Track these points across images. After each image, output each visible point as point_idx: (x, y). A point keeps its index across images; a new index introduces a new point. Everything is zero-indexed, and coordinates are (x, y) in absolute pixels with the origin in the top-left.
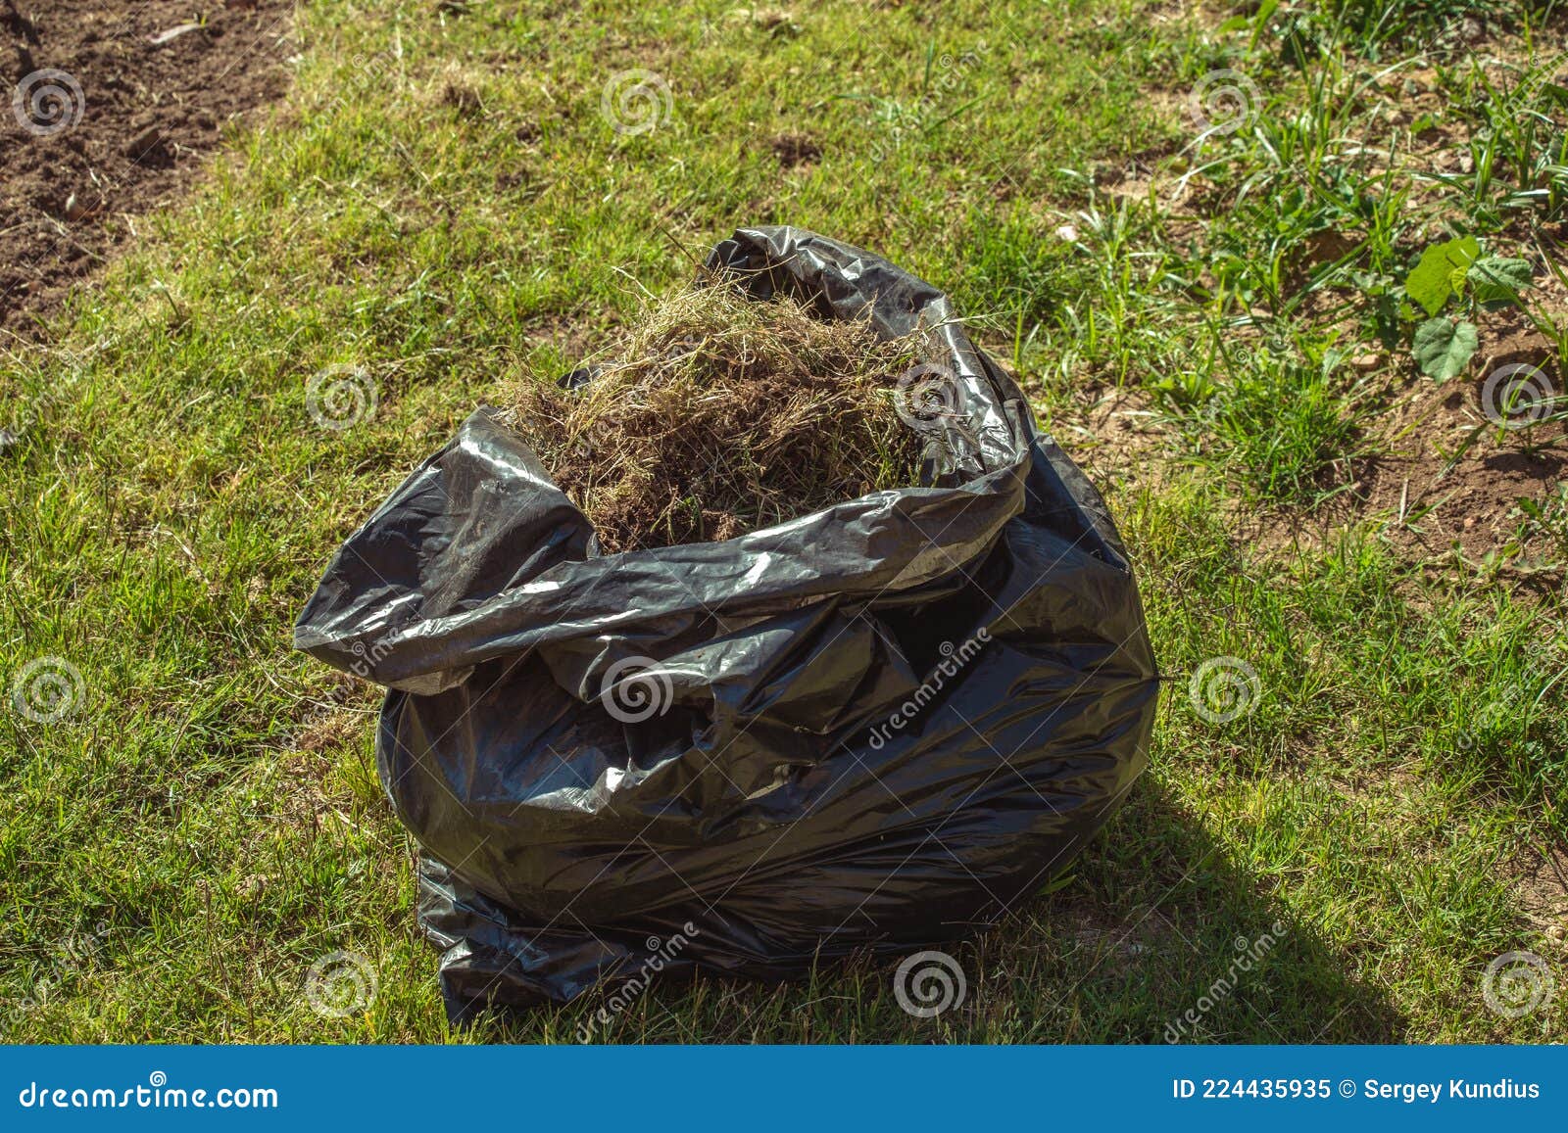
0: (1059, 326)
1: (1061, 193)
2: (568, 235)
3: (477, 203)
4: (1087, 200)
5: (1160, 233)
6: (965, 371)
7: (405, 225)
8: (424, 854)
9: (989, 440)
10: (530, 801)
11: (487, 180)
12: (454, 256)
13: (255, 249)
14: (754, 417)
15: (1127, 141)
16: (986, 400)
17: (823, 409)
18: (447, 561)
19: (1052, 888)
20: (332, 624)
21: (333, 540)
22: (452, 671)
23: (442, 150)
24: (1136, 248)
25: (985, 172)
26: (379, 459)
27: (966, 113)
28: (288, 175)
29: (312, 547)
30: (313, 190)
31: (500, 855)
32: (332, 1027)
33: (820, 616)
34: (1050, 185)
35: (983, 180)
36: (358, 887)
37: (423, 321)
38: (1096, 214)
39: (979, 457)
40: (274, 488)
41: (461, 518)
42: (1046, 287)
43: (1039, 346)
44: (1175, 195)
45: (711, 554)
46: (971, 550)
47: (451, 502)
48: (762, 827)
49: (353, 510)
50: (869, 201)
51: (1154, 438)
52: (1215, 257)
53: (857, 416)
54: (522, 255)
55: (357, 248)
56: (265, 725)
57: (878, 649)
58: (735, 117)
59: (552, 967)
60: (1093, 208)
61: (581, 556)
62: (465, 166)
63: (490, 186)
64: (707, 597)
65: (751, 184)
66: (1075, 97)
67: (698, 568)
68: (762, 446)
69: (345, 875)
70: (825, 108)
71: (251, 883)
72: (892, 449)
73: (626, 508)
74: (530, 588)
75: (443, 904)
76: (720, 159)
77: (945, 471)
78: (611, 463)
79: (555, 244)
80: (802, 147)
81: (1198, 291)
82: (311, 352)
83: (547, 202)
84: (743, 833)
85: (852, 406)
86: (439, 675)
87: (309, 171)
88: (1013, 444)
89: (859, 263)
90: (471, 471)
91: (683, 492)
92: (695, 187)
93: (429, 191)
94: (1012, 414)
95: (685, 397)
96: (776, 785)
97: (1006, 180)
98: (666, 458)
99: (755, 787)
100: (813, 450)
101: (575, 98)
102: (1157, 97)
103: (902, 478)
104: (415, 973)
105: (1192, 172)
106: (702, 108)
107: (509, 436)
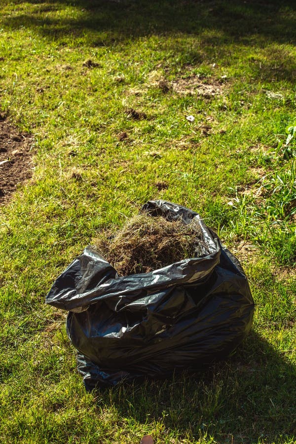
0: (229, 226)
1: (229, 194)
2: (105, 209)
3: (82, 202)
4: (235, 196)
5: (254, 203)
6: (204, 231)
7: (64, 207)
8: (78, 354)
9: (211, 247)
10: (104, 337)
11: (84, 196)
12: (77, 215)
13: (27, 215)
14: (154, 244)
15: (245, 180)
16: (209, 238)
17: (170, 241)
18: (82, 282)
19: (231, 355)
20: (54, 298)
21: (51, 283)
22: (84, 307)
23: (73, 189)
24: (248, 207)
25: (209, 189)
26: (62, 264)
27: (204, 175)
28: (34, 197)
29: (46, 285)
30: (40, 200)
31: (97, 350)
32: (58, 394)
33: (172, 289)
34: (226, 192)
35: (209, 192)
36: (62, 363)
37: (70, 230)
38: (237, 199)
39: (208, 251)
40: (36, 272)
41: (84, 271)
42: (225, 217)
43: (224, 232)
44: (257, 194)
45: (145, 276)
46: (207, 272)
47: (82, 268)
48: (160, 341)
49: (56, 276)
50: (181, 198)
51: (254, 252)
52: (268, 208)
53: (179, 243)
54: (94, 214)
55: (52, 214)
56: (37, 327)
57: (186, 297)
58: (146, 178)
59: (110, 378)
60: (237, 197)
61: (114, 278)
62: (78, 193)
63: (85, 198)
64: (145, 286)
65: (151, 195)
66: (232, 170)
67: (142, 279)
68: (156, 251)
69: (59, 360)
70: (168, 175)
71: (36, 363)
72: (187, 250)
73: (124, 267)
74: (102, 286)
75: (83, 365)
76: (143, 189)
77: (200, 255)
78: (120, 256)
79: (102, 211)
80: (163, 185)
81: (264, 216)
82: (43, 239)
83: (100, 201)
84: (155, 342)
85: (177, 241)
86: (81, 308)
87: (39, 195)
88: (216, 248)
89: (178, 208)
90: (86, 260)
91: (138, 263)
92: (137, 196)
93: (70, 199)
94: (216, 241)
95: (137, 240)
96: (163, 330)
97: (215, 191)
98: (133, 254)
99: (158, 331)
100: (169, 251)
101: (105, 175)
102: (252, 169)
103: (190, 256)
104: (77, 381)
105: (262, 187)
106: (138, 177)
107: (95, 251)
